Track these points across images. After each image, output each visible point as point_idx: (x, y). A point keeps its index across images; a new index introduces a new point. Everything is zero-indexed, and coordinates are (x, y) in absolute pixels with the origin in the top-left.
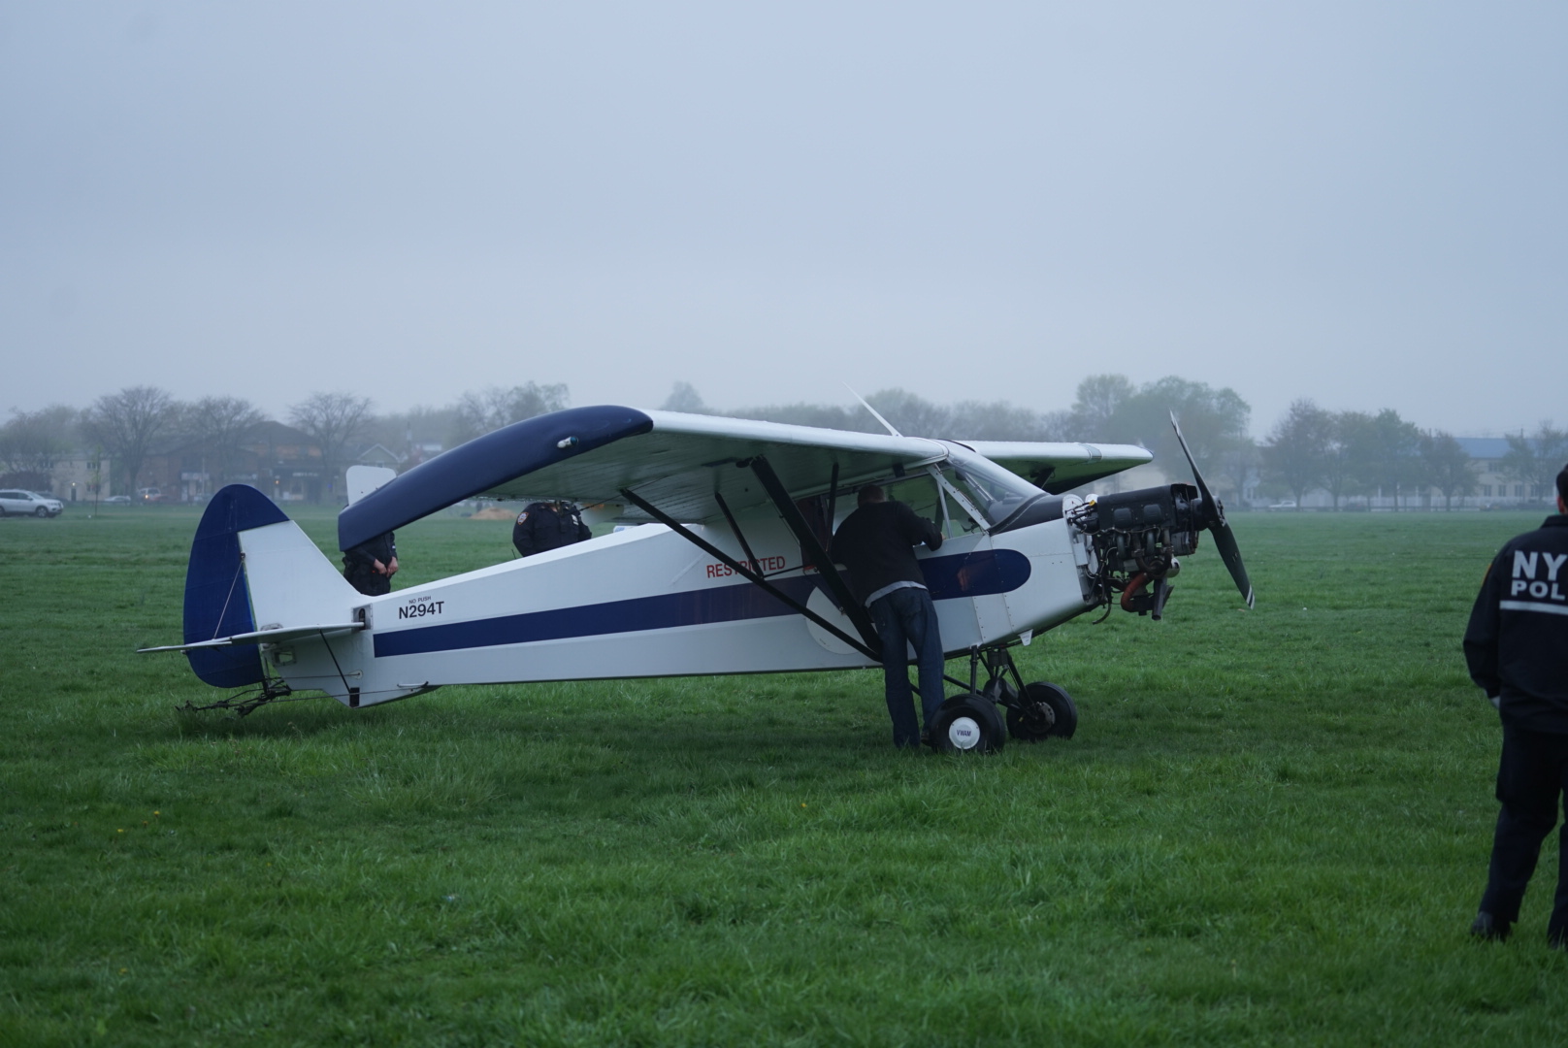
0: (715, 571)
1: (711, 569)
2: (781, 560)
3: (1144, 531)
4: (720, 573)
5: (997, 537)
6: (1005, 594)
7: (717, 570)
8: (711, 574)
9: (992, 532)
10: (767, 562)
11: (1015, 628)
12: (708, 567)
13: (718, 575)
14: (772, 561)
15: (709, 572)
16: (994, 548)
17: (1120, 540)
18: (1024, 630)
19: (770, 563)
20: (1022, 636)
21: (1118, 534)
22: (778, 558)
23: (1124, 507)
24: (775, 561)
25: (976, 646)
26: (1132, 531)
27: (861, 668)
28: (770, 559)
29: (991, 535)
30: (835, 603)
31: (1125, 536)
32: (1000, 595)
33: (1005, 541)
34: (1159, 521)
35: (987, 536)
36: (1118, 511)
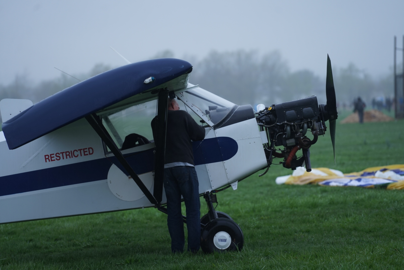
0: (50, 158)
1: (47, 157)
2: (91, 150)
3: (302, 123)
4: (53, 159)
5: (218, 130)
6: (224, 161)
7: (51, 158)
8: (47, 160)
9: (215, 127)
10: (82, 151)
11: (230, 181)
12: (45, 156)
13: (52, 160)
14: (85, 150)
15: (46, 159)
16: (217, 136)
17: (289, 128)
18: (234, 181)
19: (84, 152)
20: (232, 185)
21: (288, 125)
22: (89, 148)
23: (292, 110)
24: (87, 150)
25: (208, 192)
26: (296, 123)
27: (141, 208)
28: (84, 149)
29: (214, 129)
30: (125, 172)
31: (291, 126)
32: (221, 162)
33: (222, 132)
34: (311, 117)
35: (212, 130)
36: (288, 112)
